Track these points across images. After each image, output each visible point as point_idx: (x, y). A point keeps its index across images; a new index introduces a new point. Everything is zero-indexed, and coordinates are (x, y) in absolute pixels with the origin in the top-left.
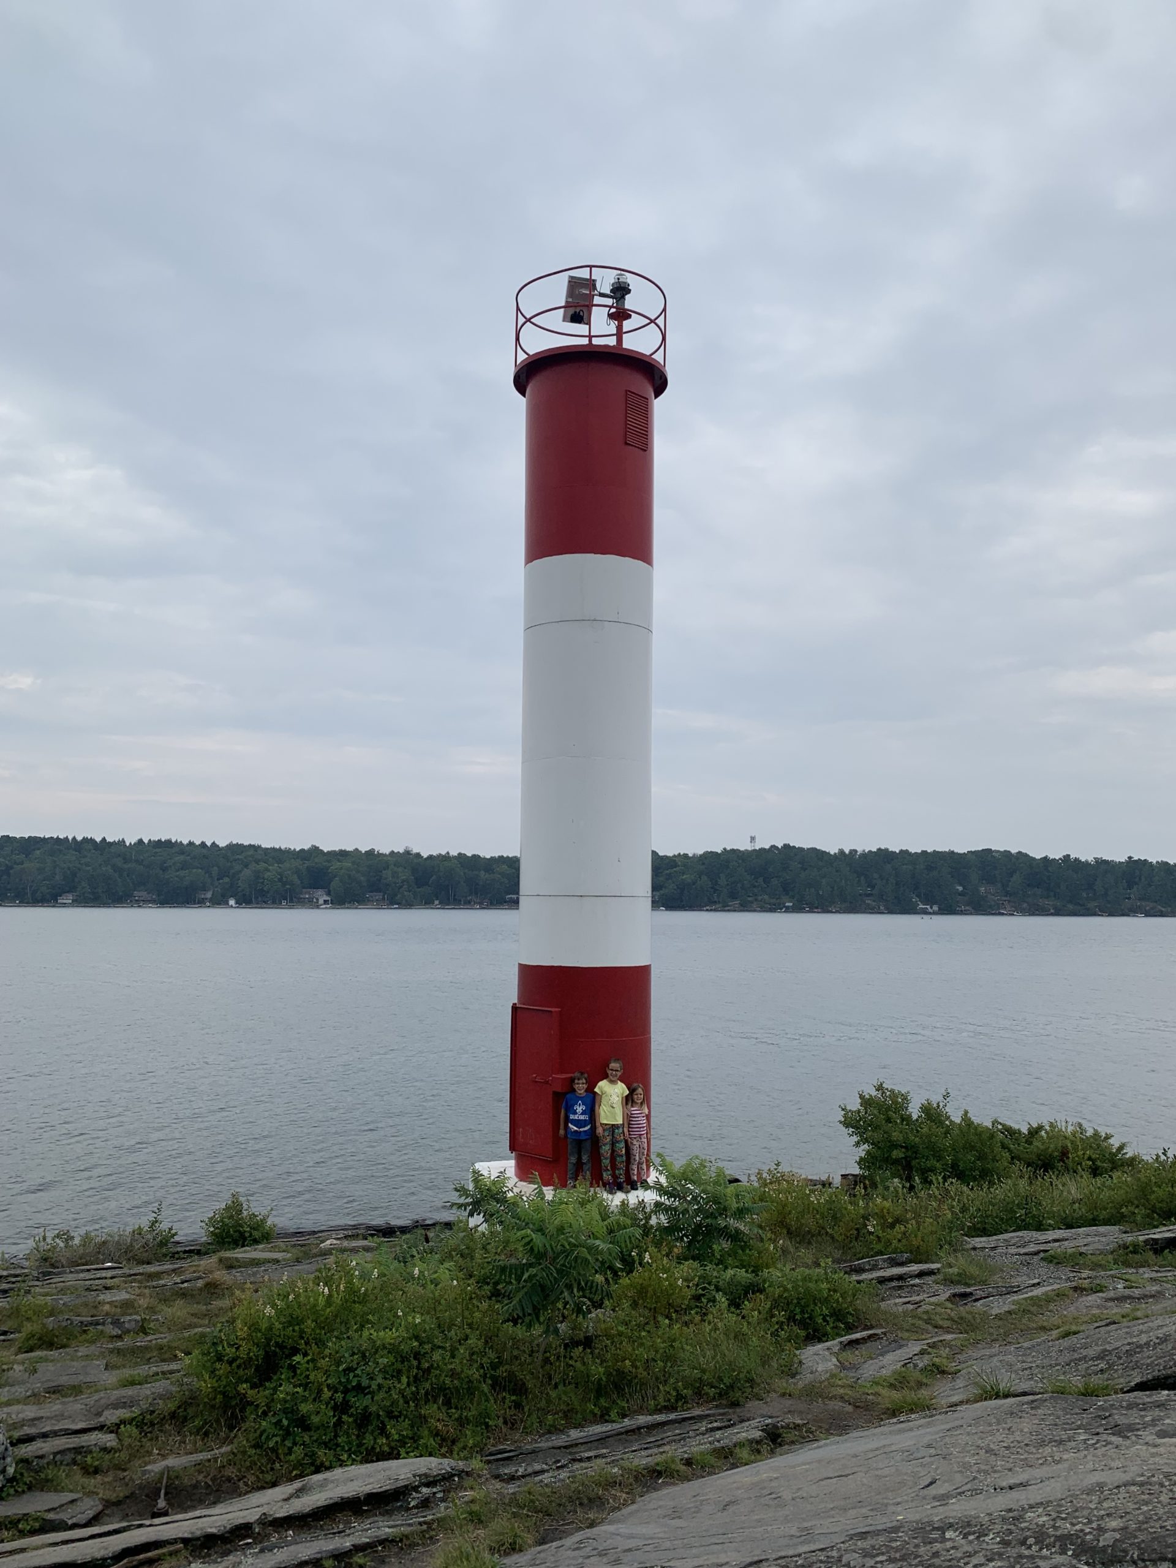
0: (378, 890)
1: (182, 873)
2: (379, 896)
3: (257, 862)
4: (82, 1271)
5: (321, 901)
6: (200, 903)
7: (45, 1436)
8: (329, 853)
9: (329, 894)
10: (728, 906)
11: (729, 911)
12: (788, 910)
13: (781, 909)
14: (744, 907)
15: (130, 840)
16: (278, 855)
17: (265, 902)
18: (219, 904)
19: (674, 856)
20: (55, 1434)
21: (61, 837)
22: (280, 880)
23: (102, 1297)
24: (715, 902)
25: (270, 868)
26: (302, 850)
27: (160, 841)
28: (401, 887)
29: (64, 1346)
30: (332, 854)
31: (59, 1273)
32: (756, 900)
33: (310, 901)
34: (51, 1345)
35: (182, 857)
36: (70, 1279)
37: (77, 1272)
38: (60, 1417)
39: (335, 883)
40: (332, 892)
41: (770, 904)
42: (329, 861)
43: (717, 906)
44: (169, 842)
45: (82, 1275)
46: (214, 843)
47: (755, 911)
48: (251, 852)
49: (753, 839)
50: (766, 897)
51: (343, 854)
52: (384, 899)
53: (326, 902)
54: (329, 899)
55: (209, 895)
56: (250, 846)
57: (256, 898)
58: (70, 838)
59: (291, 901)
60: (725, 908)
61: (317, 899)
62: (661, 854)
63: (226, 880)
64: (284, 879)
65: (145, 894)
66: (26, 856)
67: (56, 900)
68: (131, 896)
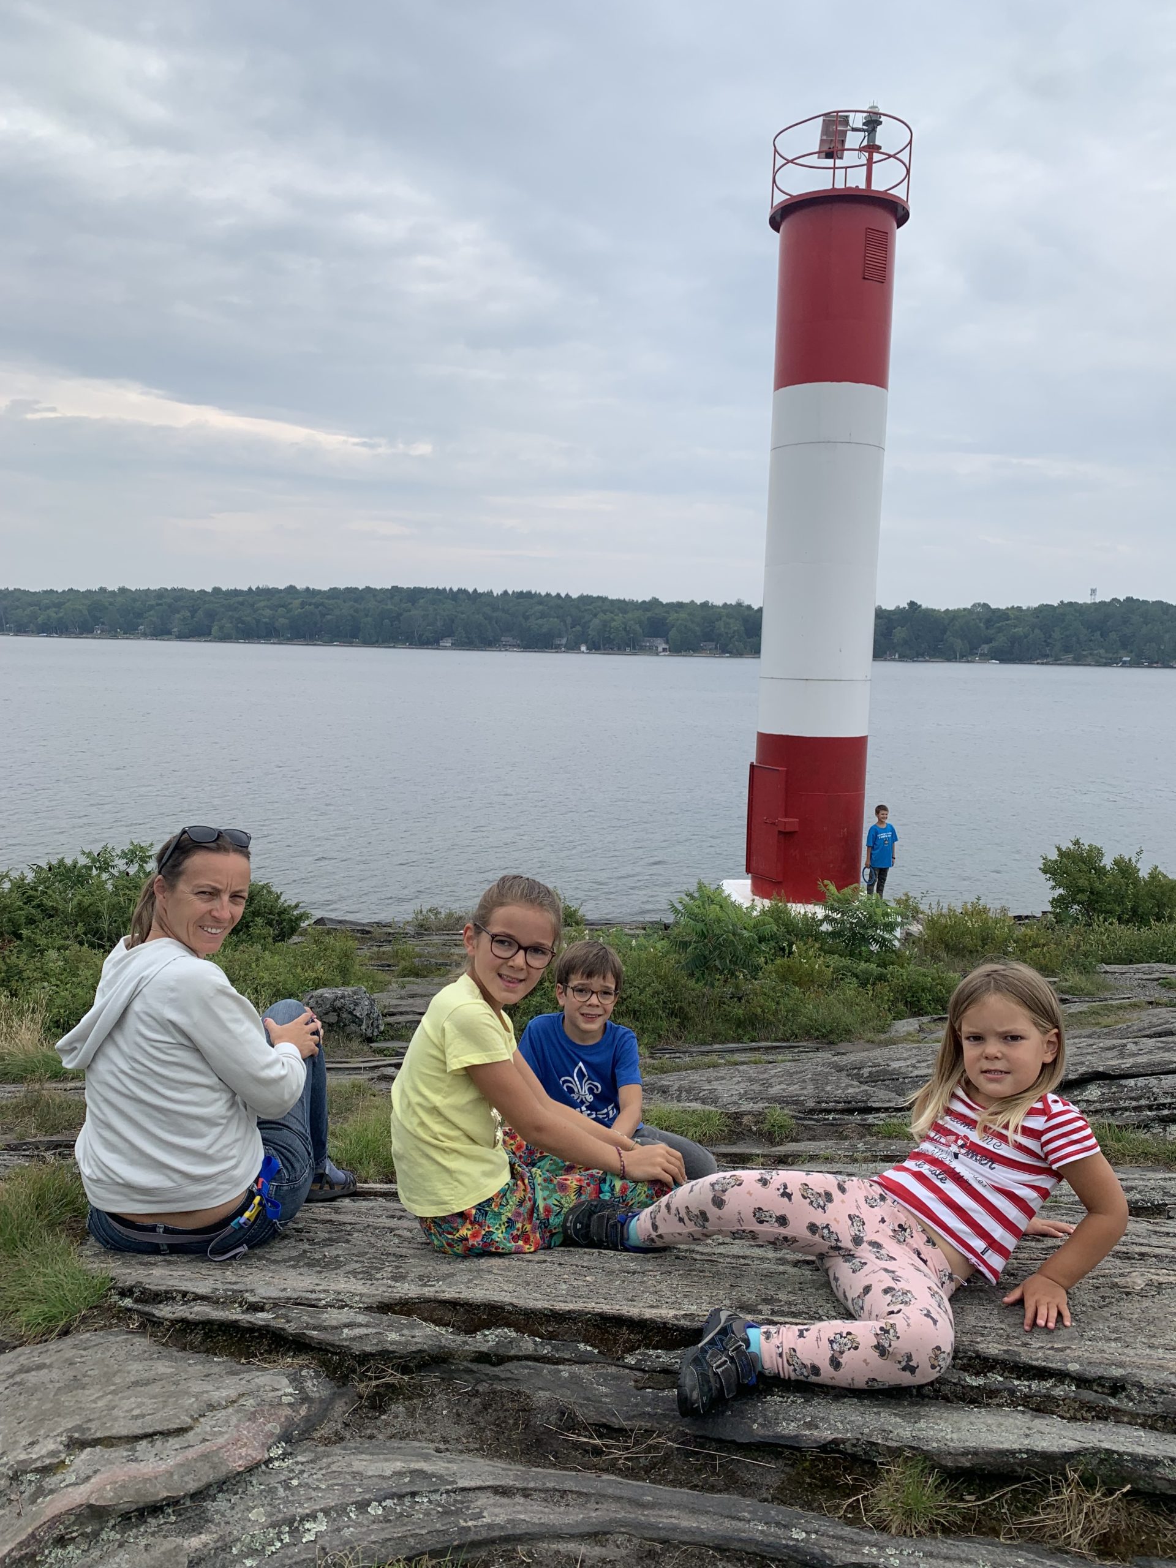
0: (712, 640)
1: (540, 621)
2: (712, 645)
3: (604, 612)
4: (444, 934)
5: (660, 649)
6: (556, 648)
7: (401, 1013)
8: (667, 604)
9: (667, 642)
10: (1061, 660)
11: (1061, 664)
12: (1125, 665)
13: (1117, 664)
14: (1078, 661)
15: (497, 591)
16: (623, 606)
17: (612, 649)
18: (573, 649)
19: (1007, 609)
20: (407, 1013)
21: (440, 588)
22: (625, 629)
23: (452, 951)
24: (1048, 656)
25: (616, 618)
26: (644, 602)
28: (733, 637)
29: (425, 977)
30: (671, 606)
31: (428, 935)
32: (1091, 654)
33: (651, 648)
34: (417, 975)
35: (541, 607)
36: (436, 939)
37: (440, 935)
38: (411, 1005)
39: (673, 633)
40: (670, 641)
41: (1106, 658)
42: (668, 612)
43: (1049, 660)
44: (529, 593)
45: (443, 937)
46: (567, 595)
47: (1089, 665)
48: (600, 603)
49: (1093, 591)
50: (1102, 651)
51: (680, 605)
52: (716, 648)
53: (664, 650)
54: (667, 647)
55: (564, 641)
56: (599, 598)
57: (604, 645)
58: (448, 589)
59: (634, 648)
60: (1057, 661)
61: (657, 647)
62: (993, 606)
63: (578, 628)
64: (628, 629)
65: (510, 639)
66: (413, 605)
67: (438, 643)
68: (499, 641)
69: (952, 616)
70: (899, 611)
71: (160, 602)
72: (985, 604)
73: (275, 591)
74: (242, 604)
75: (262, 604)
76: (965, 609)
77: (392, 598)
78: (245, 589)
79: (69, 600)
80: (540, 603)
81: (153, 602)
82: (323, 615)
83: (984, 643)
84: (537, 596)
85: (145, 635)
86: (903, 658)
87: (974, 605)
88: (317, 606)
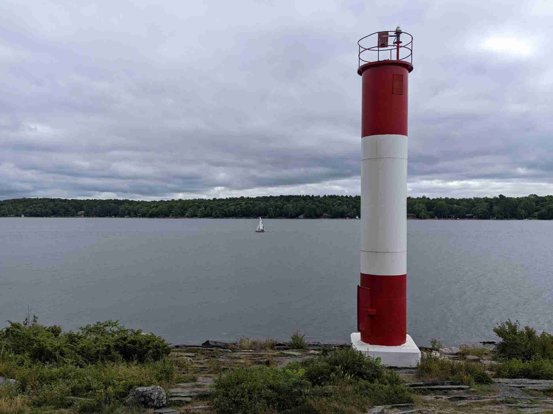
1: (339, 207)
6: (346, 217)
15: (322, 196)
18: (353, 217)
19: (546, 197)
21: (299, 195)
27: (332, 195)
28: (421, 211)
44: (335, 196)
46: (350, 196)
52: (415, 216)
55: (349, 214)
58: (302, 195)
62: (539, 196)
63: (355, 209)
65: (327, 215)
66: (288, 202)
67: (298, 217)
68: (322, 215)
69: (520, 200)
70: (495, 198)
71: (193, 204)
72: (535, 195)
73: (236, 199)
74: (223, 204)
75: (231, 204)
76: (526, 197)
77: (280, 200)
78: (225, 198)
79: (160, 205)
80: (339, 200)
81: (191, 204)
82: (254, 207)
83: (535, 211)
84: (338, 197)
85: (188, 217)
86: (498, 218)
87: (530, 196)
88: (251, 204)
